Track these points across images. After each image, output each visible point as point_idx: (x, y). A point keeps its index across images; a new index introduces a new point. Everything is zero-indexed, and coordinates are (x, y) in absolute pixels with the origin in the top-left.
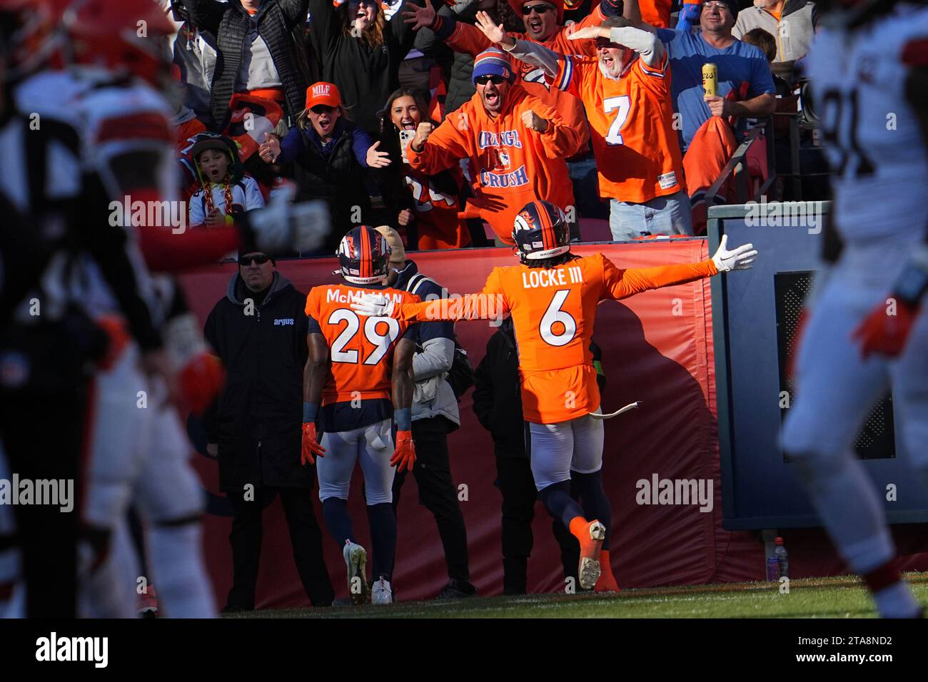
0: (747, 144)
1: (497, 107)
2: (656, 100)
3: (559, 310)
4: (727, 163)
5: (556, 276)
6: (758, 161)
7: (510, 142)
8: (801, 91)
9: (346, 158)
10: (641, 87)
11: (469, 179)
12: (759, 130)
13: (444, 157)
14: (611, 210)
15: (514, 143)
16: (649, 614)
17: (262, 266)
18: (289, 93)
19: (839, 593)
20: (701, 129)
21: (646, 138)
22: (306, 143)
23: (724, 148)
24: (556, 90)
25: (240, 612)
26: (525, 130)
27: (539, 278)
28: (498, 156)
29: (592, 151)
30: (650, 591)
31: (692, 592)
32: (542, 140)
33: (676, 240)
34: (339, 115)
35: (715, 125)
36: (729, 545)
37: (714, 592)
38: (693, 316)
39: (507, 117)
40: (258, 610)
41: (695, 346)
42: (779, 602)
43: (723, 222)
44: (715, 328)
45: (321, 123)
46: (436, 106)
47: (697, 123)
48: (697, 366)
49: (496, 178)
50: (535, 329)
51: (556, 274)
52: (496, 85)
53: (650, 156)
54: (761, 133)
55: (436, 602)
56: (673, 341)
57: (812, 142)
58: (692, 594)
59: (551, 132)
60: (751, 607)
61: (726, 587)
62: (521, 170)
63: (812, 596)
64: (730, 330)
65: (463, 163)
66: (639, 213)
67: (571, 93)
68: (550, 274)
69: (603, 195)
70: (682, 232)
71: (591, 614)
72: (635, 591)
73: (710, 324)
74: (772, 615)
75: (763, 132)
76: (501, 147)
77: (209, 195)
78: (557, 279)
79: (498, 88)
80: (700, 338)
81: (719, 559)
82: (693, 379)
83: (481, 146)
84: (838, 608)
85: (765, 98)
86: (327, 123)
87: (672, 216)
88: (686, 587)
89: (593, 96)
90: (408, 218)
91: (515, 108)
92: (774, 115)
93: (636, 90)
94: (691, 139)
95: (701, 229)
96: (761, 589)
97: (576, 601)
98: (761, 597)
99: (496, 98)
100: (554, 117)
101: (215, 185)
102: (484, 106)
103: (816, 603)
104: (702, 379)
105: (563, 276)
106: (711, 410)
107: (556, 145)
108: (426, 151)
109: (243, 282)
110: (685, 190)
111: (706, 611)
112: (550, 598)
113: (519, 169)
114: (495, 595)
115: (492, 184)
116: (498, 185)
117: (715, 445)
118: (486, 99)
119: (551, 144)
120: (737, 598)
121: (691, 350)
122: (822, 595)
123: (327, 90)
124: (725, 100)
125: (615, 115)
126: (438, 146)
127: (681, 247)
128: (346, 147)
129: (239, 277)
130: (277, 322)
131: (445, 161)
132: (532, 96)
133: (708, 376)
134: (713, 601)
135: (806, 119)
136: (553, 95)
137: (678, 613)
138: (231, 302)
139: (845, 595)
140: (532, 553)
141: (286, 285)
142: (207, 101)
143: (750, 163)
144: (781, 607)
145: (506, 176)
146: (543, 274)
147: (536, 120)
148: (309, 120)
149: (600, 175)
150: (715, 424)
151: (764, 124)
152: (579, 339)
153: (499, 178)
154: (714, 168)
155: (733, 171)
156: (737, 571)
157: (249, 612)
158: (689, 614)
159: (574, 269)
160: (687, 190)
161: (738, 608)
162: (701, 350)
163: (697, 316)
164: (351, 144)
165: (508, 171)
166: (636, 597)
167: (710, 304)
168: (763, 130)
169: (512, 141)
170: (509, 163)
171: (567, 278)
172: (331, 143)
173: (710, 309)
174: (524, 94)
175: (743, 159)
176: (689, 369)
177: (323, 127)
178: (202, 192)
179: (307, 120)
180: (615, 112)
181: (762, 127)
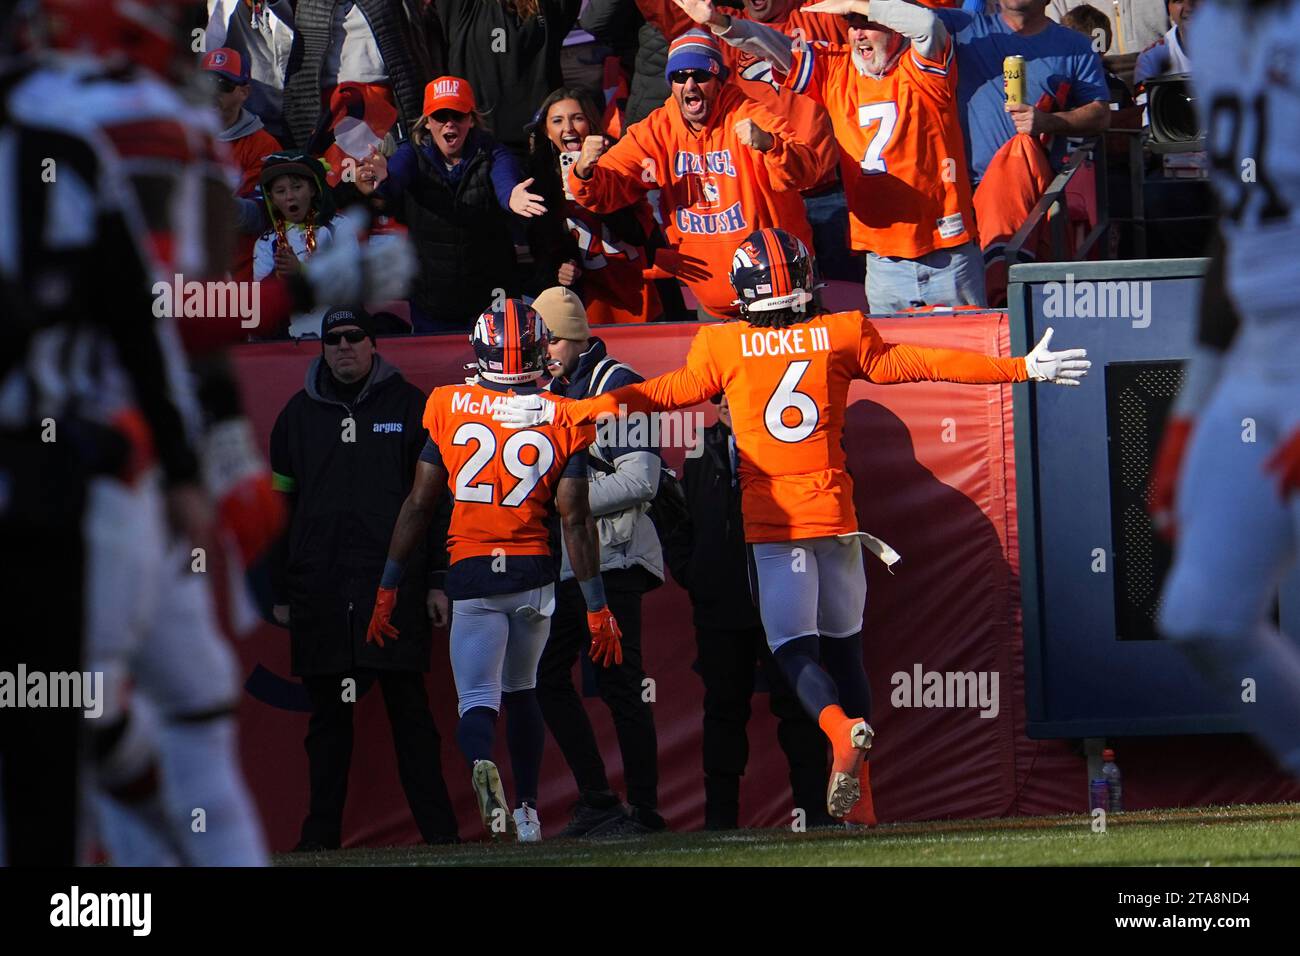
0: (1067, 174)
1: (701, 116)
2: (935, 109)
3: (794, 391)
4: (1037, 201)
5: (790, 341)
6: (1083, 198)
7: (719, 168)
8: (1149, 97)
9: (482, 189)
10: (913, 89)
11: (660, 221)
12: (1085, 153)
13: (624, 186)
14: (868, 268)
15: (726, 169)
16: (917, 860)
17: (357, 346)
18: (398, 88)
19: (1196, 831)
20: (1000, 152)
21: (920, 163)
22: (421, 165)
23: (1034, 181)
24: (789, 92)
25: (319, 850)
26: (741, 149)
27: (766, 343)
28: (701, 188)
29: (840, 183)
30: (918, 827)
31: (981, 828)
32: (766, 164)
33: (962, 313)
34: (472, 125)
35: (1021, 147)
36: (1035, 760)
37: (1013, 828)
38: (986, 426)
39: (715, 132)
40: (346, 848)
41: (987, 469)
42: (1108, 844)
43: (1030, 288)
44: (1017, 443)
45: (446, 136)
46: (613, 114)
47: (993, 144)
48: (991, 498)
49: (699, 221)
50: (758, 416)
51: (791, 336)
52: (699, 84)
53: (925, 189)
54: (1087, 158)
55: (607, 839)
56: (957, 461)
57: (1162, 172)
58: (980, 831)
59: (778, 152)
60: (1066, 851)
61: (1030, 822)
62: (736, 209)
63: (1155, 836)
64: (1040, 447)
65: (652, 197)
66: (907, 273)
67: (810, 96)
68: (782, 336)
69: (856, 246)
70: (971, 301)
71: (832, 860)
72: (896, 827)
73: (1010, 437)
74: (1096, 863)
75: (1091, 158)
76: (707, 175)
77: (284, 239)
78: (792, 345)
79: (702, 89)
80: (996, 457)
81: (1022, 780)
82: (985, 517)
83: (678, 173)
84: (1194, 854)
85: (1095, 108)
86: (454, 136)
87: (956, 278)
88: (972, 821)
89: (844, 101)
90: (572, 274)
91: (728, 117)
92: (1107, 132)
93: (906, 94)
94: (985, 169)
95: (999, 298)
96: (1082, 825)
97: (811, 840)
98: (1080, 837)
99: (700, 103)
100: (785, 130)
101: (293, 225)
102: (682, 115)
103: (1162, 847)
104: (998, 517)
105: (801, 340)
106: (1011, 563)
107: (786, 171)
108: (597, 178)
109: (330, 369)
110: (976, 240)
111: (1001, 856)
112: (773, 835)
113: (732, 208)
114: (693, 830)
115: (694, 229)
116: (701, 231)
117: (1016, 613)
118: (685, 104)
119: (778, 170)
120: (1045, 839)
121: (983, 474)
122: (1170, 834)
123: (455, 88)
124: (1035, 110)
125: (876, 130)
126: (616, 172)
127: (969, 324)
128: (482, 171)
129: (323, 362)
130: (377, 428)
131: (625, 192)
132: (753, 101)
133: (1007, 512)
134: (1010, 842)
135: (1155, 138)
136: (783, 100)
137: (959, 859)
138: (309, 397)
139: (1205, 835)
140: (747, 769)
141: (390, 374)
142: (278, 103)
143: (1071, 202)
144: (1110, 851)
145: (714, 217)
146: (771, 336)
147: (756, 133)
148: (429, 131)
149: (852, 217)
150: (1017, 583)
151: (1091, 145)
152: (822, 433)
153: (703, 220)
154: (1019, 211)
155: (1046, 214)
156: (1048, 799)
157: (333, 851)
158: (976, 861)
159: (818, 330)
160: (980, 240)
161: (1047, 854)
162: (997, 474)
163: (991, 425)
164: (489, 169)
165: (717, 211)
166: (899, 835)
167: (1011, 407)
168: (1091, 154)
169: (722, 166)
170: (718, 198)
171: (806, 342)
172: (461, 166)
173: (1011, 415)
174: (740, 97)
175: (1060, 197)
176: (979, 503)
177: (448, 141)
178: (273, 235)
179: (425, 132)
180: (876, 125)
181: (1090, 149)
